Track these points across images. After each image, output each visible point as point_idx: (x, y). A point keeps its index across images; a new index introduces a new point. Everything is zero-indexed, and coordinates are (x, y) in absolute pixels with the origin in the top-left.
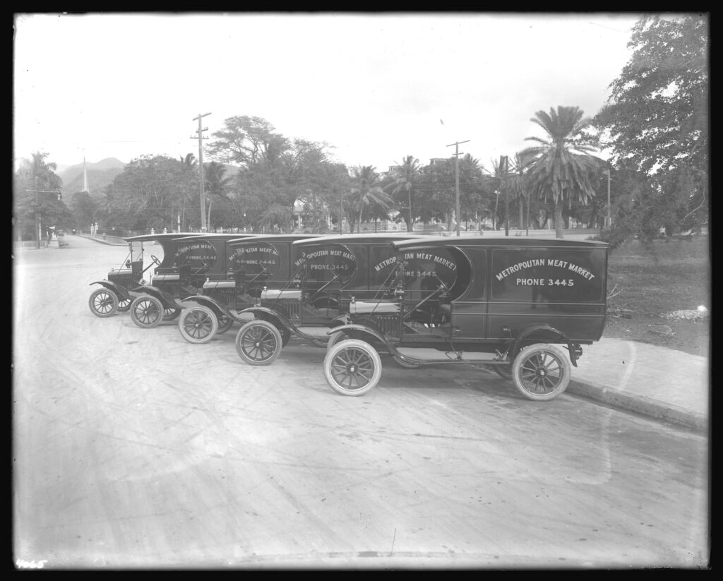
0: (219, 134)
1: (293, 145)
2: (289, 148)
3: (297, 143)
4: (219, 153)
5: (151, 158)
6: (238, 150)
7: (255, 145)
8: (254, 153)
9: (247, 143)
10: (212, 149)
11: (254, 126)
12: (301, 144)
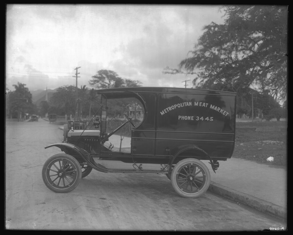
0: (95, 77)
1: (125, 82)
2: (123, 83)
3: (127, 81)
4: (95, 85)
5: (68, 86)
6: (102, 83)
7: (110, 81)
8: (109, 85)
9: (107, 81)
10: (92, 82)
11: (109, 74)
12: (129, 81)
